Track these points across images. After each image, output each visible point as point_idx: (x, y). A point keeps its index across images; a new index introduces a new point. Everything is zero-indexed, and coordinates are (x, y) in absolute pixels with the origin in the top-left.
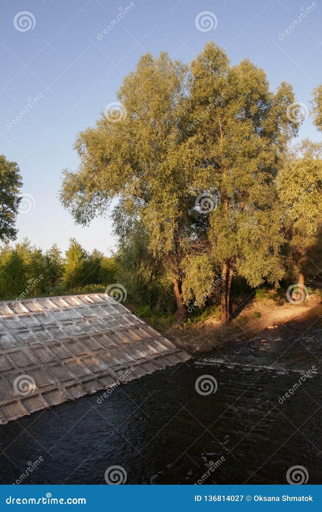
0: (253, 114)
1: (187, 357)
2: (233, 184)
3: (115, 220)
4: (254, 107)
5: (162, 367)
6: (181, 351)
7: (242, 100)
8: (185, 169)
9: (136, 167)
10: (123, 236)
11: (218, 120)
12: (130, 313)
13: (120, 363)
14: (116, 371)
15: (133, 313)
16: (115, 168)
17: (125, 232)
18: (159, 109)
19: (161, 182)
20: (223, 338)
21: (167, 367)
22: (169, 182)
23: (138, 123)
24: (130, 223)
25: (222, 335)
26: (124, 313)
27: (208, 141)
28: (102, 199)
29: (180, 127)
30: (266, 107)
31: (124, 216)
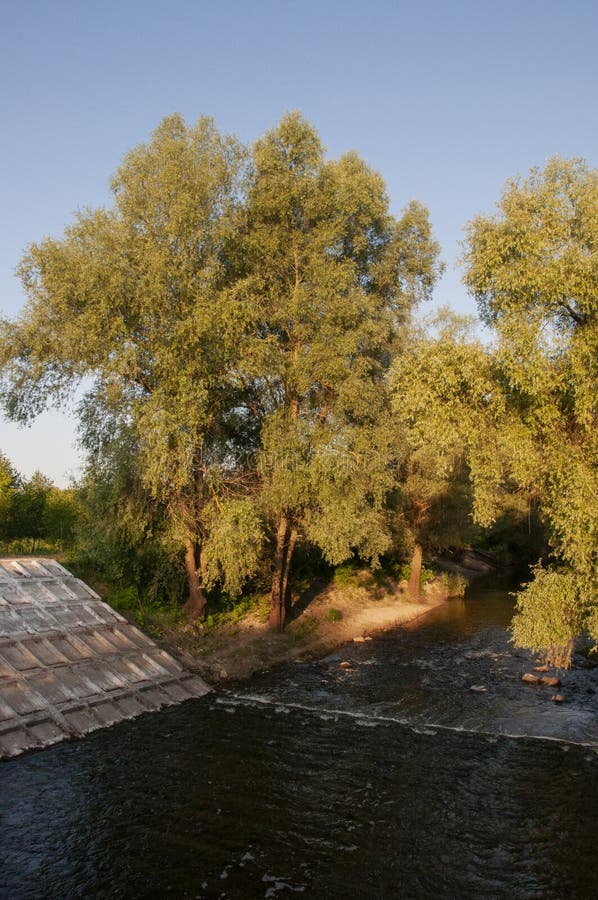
0: (356, 250)
1: (201, 689)
2: (311, 373)
3: (84, 419)
4: (361, 239)
5: (154, 707)
6: (191, 677)
7: (340, 223)
8: (225, 336)
9: (133, 323)
10: (96, 451)
11: (295, 254)
12: (98, 599)
13: (73, 696)
14: (63, 713)
15: (104, 600)
16: (93, 321)
17: (101, 443)
18: (187, 220)
19: (178, 355)
20: (271, 656)
21: (164, 707)
22: (194, 358)
23: (146, 242)
24: (111, 427)
25: (271, 651)
26: (86, 599)
27: (272, 289)
28: (61, 377)
29: (223, 258)
30: (380, 241)
31: (101, 413)
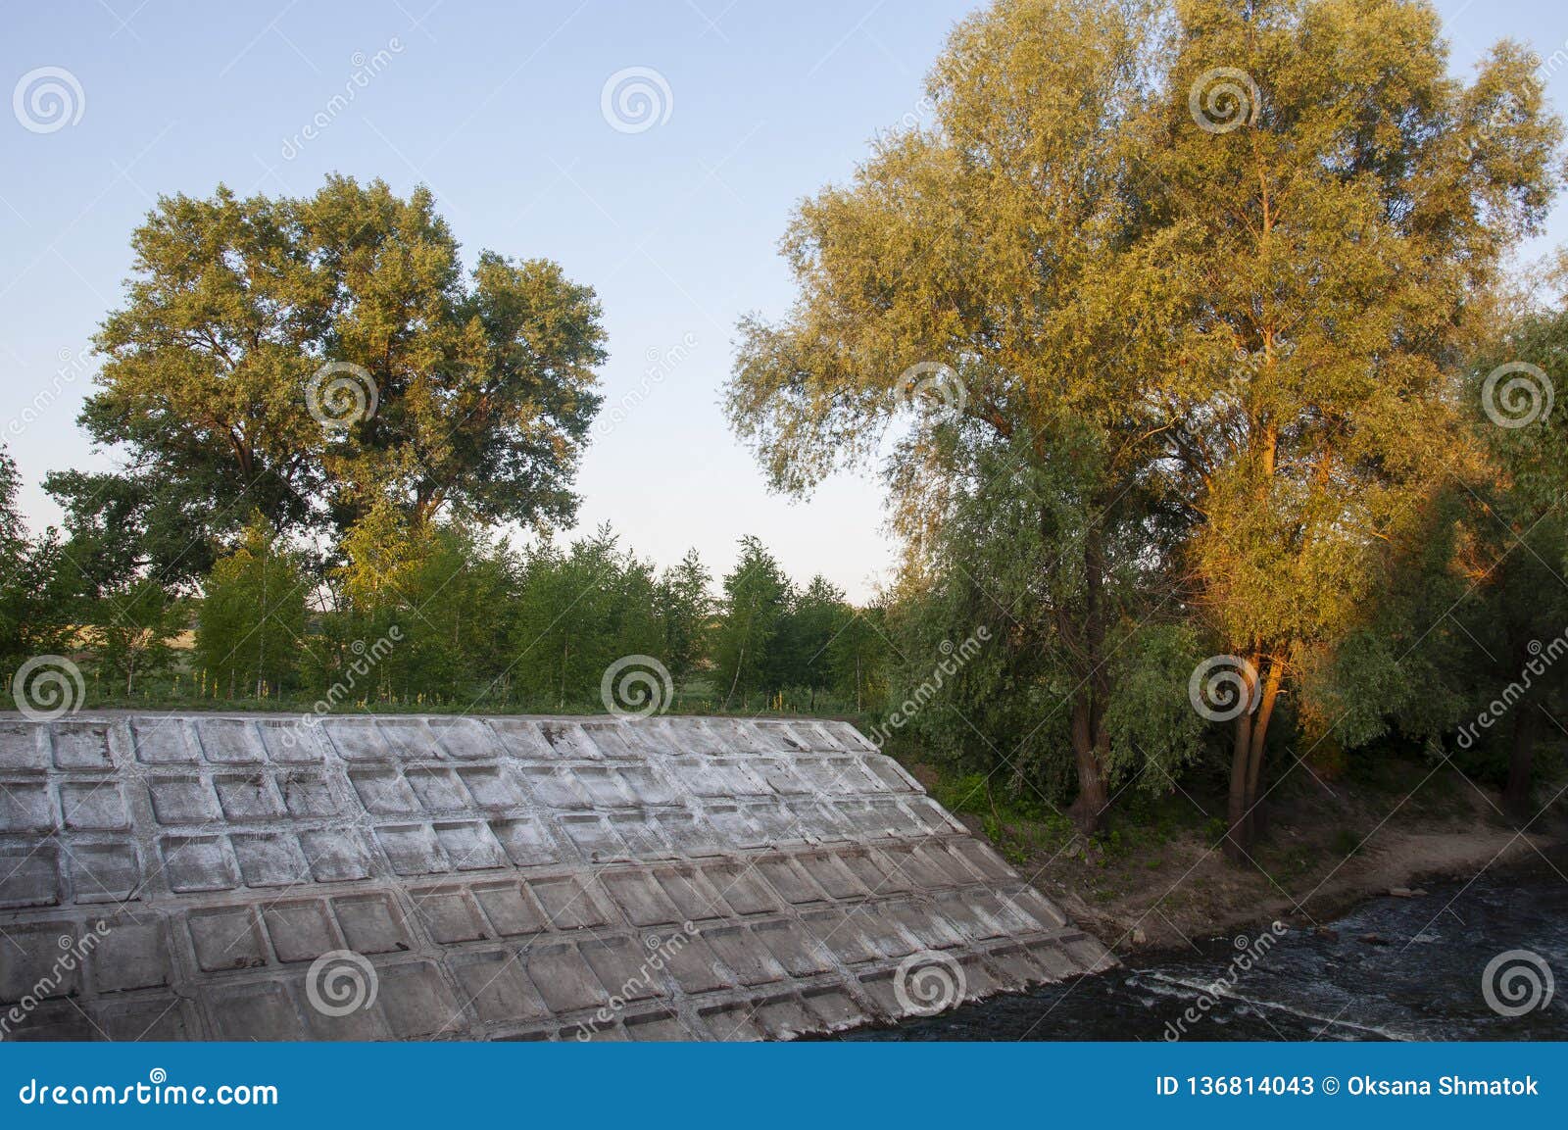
0: (1381, 155)
1: (1098, 960)
2: (1298, 390)
3: (896, 487)
4: (1389, 132)
5: (1015, 983)
6: (1082, 938)
7: (1346, 107)
8: (1138, 331)
9: (975, 315)
10: (918, 540)
11: (1263, 176)
12: (921, 793)
13: (878, 952)
14: (861, 979)
15: (931, 794)
16: (908, 319)
17: (925, 526)
18: (1061, 133)
19: (1054, 370)
20: (1229, 910)
21: (1033, 985)
22: (1082, 374)
23: (992, 178)
24: (942, 498)
25: (1227, 900)
26: (900, 791)
27: (1220, 242)
28: (857, 417)
29: (1127, 190)
30: (1430, 132)
31: (923, 474)
